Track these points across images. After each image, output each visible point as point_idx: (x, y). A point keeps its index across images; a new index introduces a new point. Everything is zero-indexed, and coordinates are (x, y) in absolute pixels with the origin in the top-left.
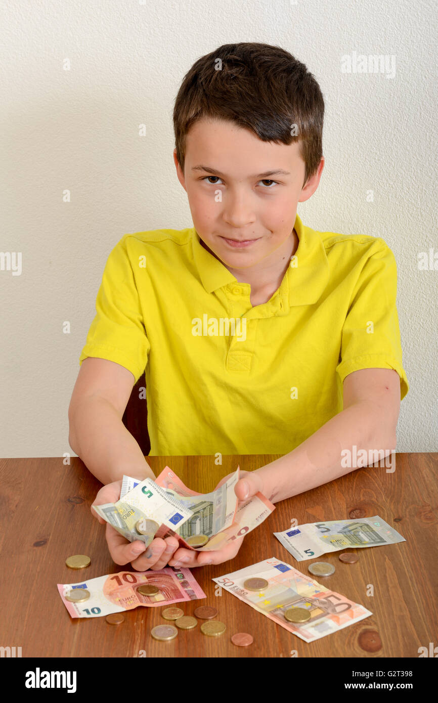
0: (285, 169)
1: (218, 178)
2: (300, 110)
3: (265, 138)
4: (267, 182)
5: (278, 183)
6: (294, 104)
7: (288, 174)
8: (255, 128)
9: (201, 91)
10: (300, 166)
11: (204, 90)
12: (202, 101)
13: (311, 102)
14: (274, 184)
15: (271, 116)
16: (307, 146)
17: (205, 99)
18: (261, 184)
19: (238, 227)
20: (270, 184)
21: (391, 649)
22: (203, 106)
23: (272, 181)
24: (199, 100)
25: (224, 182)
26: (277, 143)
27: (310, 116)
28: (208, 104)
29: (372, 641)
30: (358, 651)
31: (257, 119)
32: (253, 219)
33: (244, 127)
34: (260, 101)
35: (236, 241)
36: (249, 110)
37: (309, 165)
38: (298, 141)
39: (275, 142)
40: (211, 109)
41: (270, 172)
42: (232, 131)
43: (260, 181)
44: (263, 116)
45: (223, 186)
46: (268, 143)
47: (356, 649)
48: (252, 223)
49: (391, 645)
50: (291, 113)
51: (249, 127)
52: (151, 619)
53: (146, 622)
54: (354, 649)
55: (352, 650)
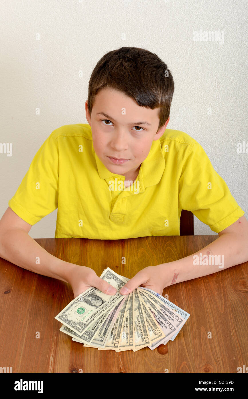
0: (149, 122)
1: (110, 122)
2: (161, 91)
3: (140, 104)
4: (138, 128)
5: (144, 129)
6: (159, 87)
7: (150, 125)
8: (136, 98)
9: (108, 72)
10: (157, 121)
11: (109, 72)
12: (107, 78)
13: (168, 87)
14: (141, 130)
15: (145, 92)
16: (162, 111)
17: (109, 77)
18: (134, 129)
19: (119, 151)
20: (139, 130)
21: (172, 353)
22: (108, 81)
23: (141, 128)
24: (106, 77)
25: (114, 124)
26: (147, 108)
27: (166, 95)
28: (111, 80)
29: (164, 348)
30: (156, 354)
31: (138, 93)
32: (127, 147)
33: (129, 97)
34: (140, 83)
35: (116, 159)
36: (134, 88)
37: (162, 121)
38: (158, 108)
39: (145, 107)
40: (113, 84)
41: (141, 122)
42: (123, 97)
43: (134, 127)
44: (141, 92)
45: (113, 127)
46: (142, 107)
47: (156, 353)
48: (126, 150)
49: (172, 351)
50: (156, 92)
51: (132, 97)
52: (60, 336)
53: (57, 338)
54: (155, 353)
55: (154, 353)
